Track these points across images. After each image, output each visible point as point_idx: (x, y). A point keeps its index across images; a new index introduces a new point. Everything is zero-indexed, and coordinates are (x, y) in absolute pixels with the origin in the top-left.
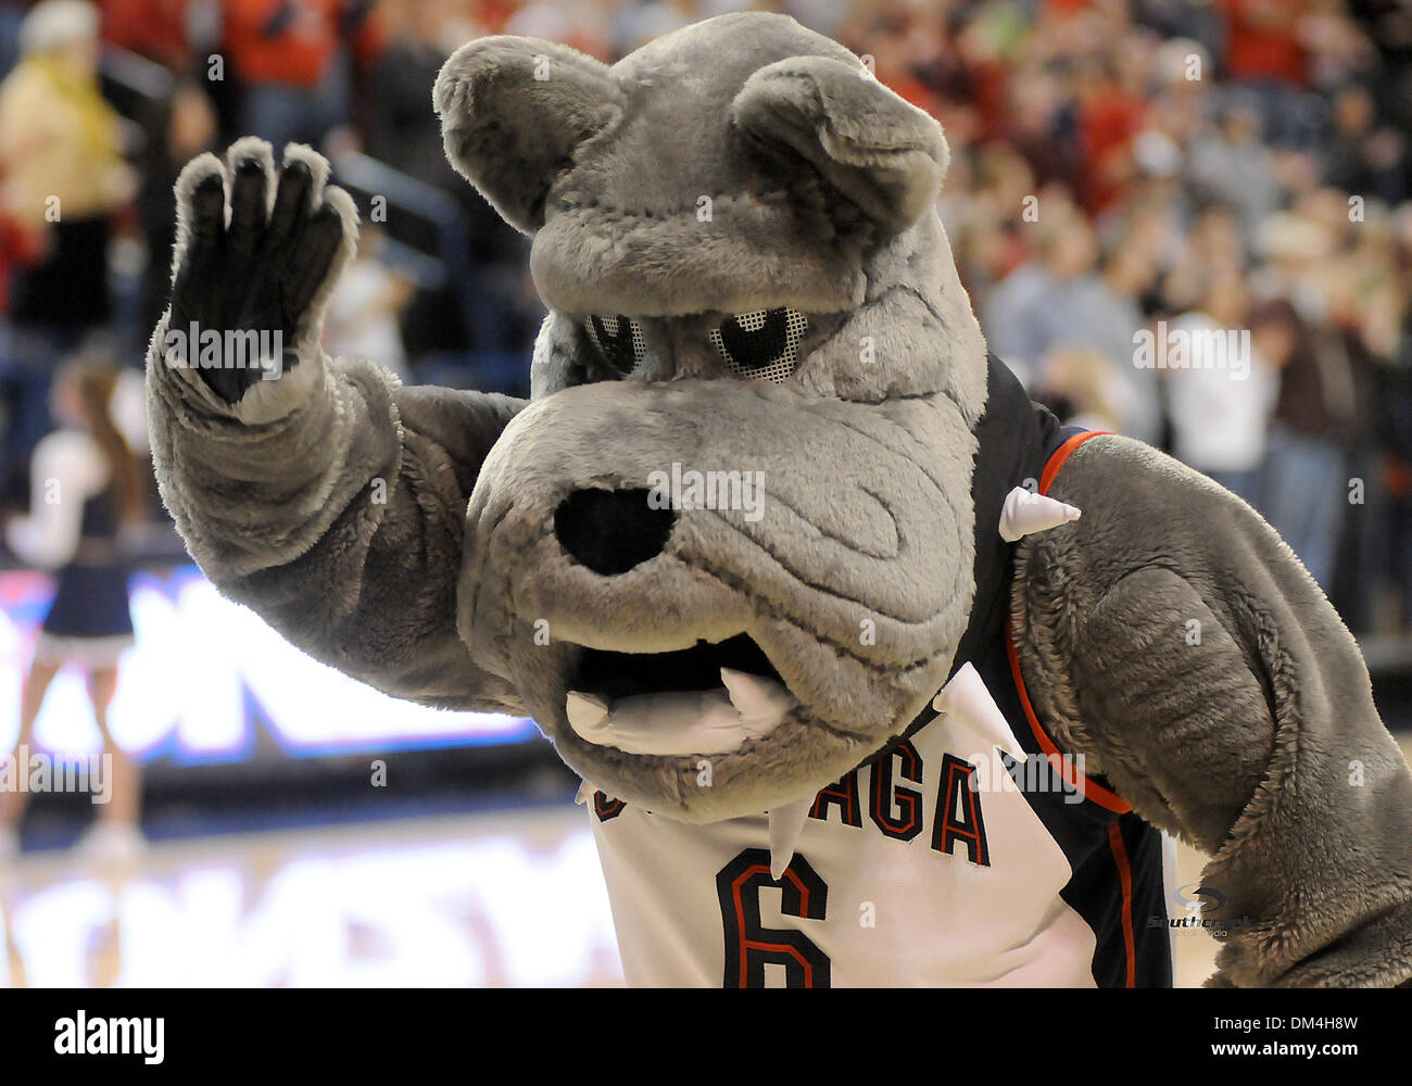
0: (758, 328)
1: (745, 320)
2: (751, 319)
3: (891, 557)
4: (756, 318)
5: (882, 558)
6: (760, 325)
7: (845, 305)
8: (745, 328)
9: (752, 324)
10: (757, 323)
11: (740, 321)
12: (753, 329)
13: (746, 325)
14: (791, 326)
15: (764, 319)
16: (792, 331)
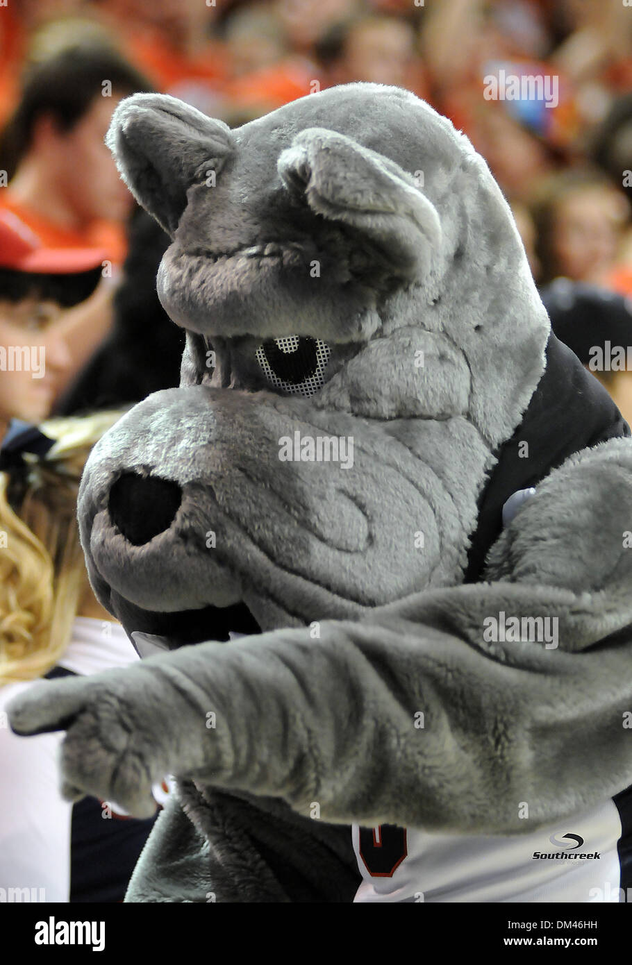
0: (293, 350)
1: (283, 343)
2: (287, 342)
3: (357, 551)
4: (291, 342)
5: (348, 551)
6: (295, 348)
7: (355, 337)
8: (282, 350)
9: (288, 347)
10: (292, 346)
11: (279, 344)
12: (289, 351)
13: (284, 348)
14: (320, 350)
15: (298, 343)
16: (321, 355)
